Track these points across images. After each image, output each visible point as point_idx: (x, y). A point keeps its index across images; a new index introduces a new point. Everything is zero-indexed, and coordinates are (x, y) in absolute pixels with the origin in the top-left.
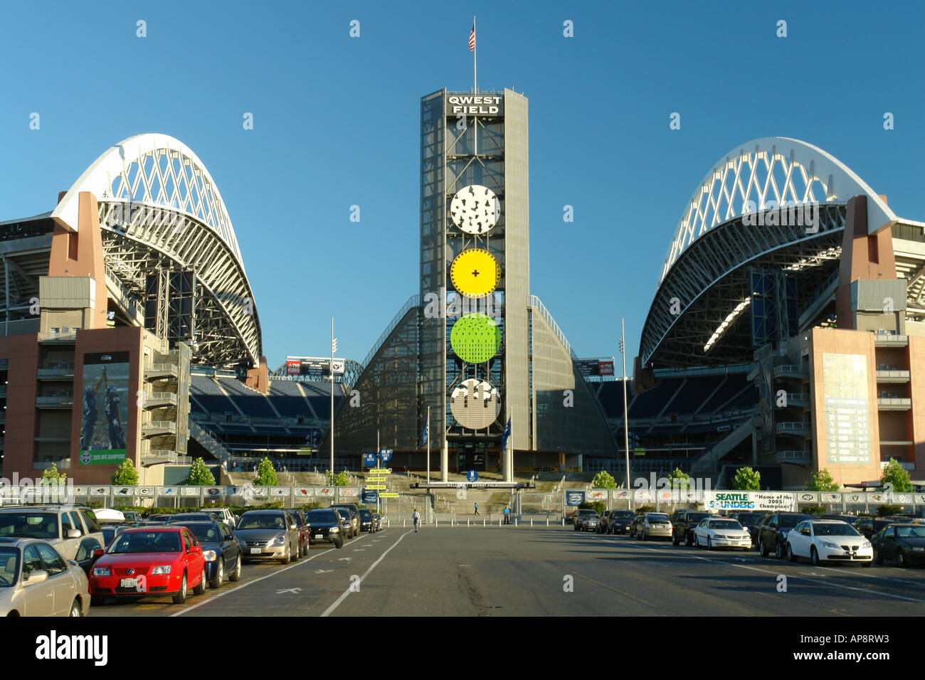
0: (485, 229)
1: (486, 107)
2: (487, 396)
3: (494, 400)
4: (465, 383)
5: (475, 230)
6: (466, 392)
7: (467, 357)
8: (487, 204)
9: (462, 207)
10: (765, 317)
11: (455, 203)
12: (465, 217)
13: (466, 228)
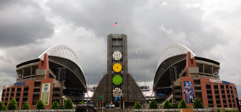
0: (119, 59)
1: (119, 37)
2: (120, 91)
3: (121, 92)
4: (115, 89)
5: (117, 59)
6: (115, 90)
7: (116, 84)
8: (119, 55)
9: (115, 55)
10: (173, 75)
11: (113, 54)
12: (115, 57)
13: (115, 59)
